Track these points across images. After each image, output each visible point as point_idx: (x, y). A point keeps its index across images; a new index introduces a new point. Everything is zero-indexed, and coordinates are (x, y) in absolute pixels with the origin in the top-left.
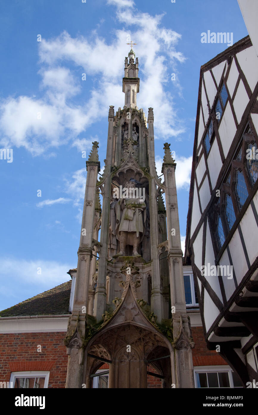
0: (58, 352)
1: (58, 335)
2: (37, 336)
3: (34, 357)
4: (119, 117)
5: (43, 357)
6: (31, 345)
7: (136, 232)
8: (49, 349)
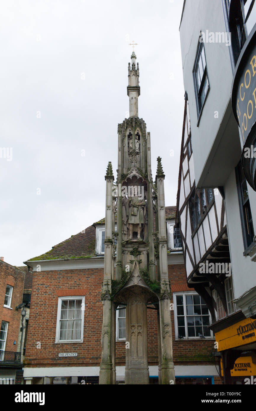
0: (89, 283)
1: (88, 271)
2: (74, 272)
3: (73, 287)
4: (125, 128)
5: (79, 286)
6: (70, 278)
7: (139, 224)
8: (83, 281)
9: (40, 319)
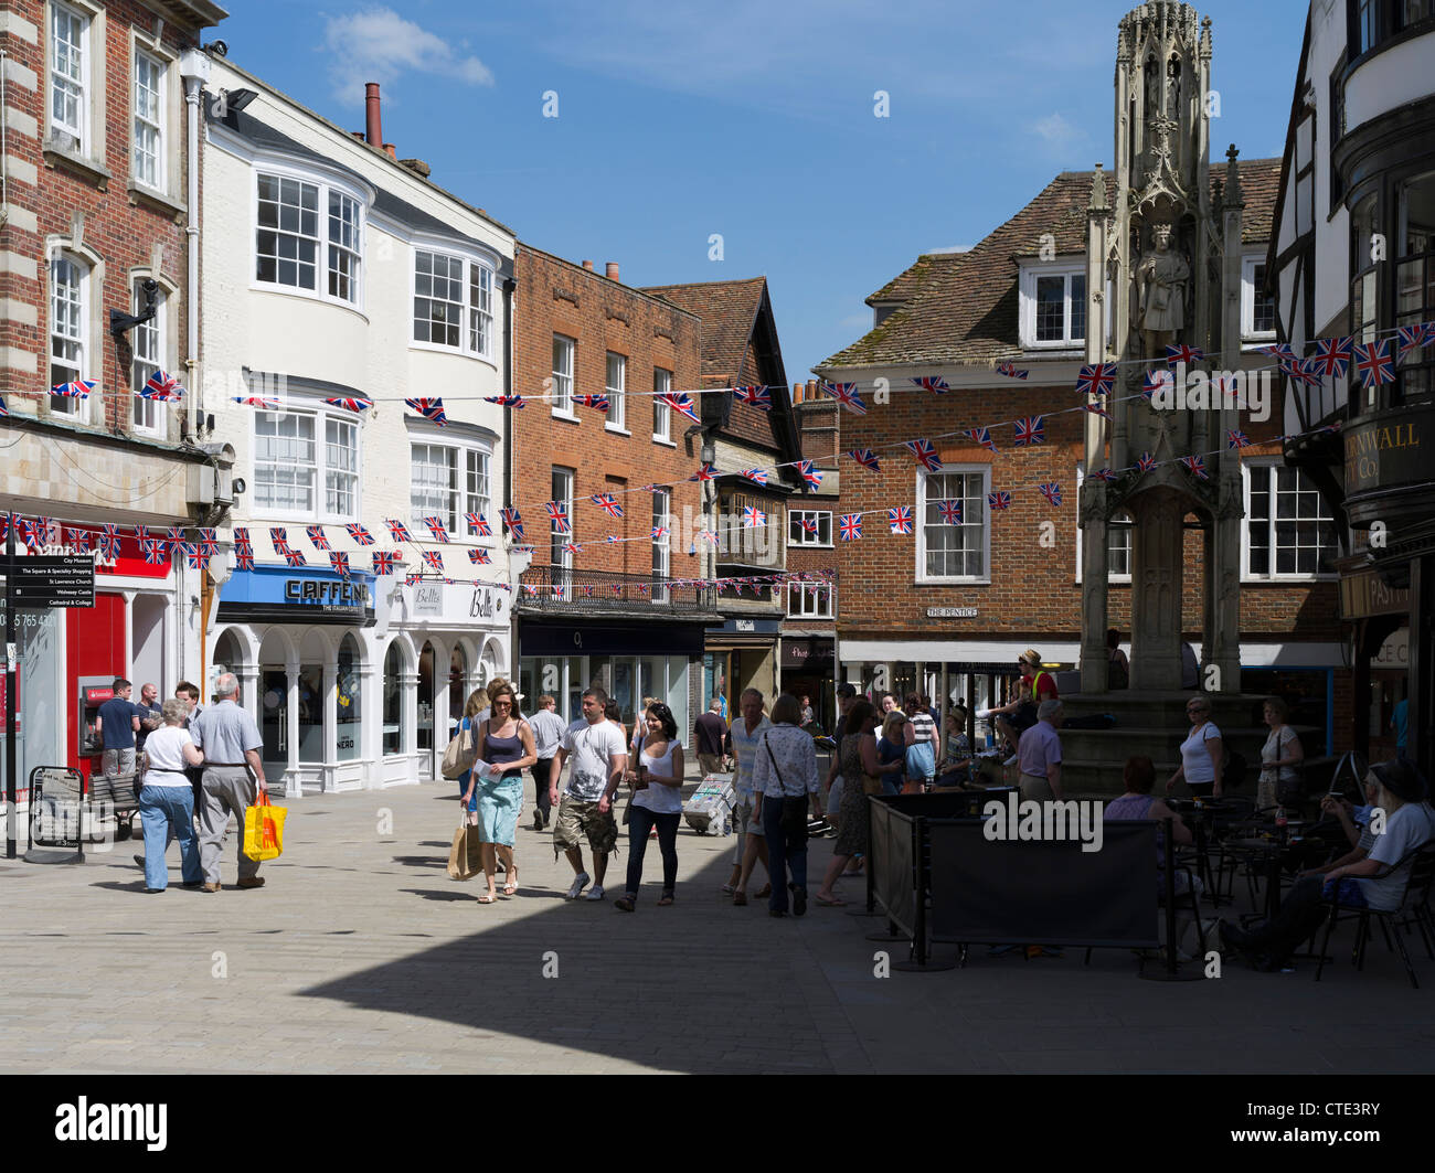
9: (869, 522)
